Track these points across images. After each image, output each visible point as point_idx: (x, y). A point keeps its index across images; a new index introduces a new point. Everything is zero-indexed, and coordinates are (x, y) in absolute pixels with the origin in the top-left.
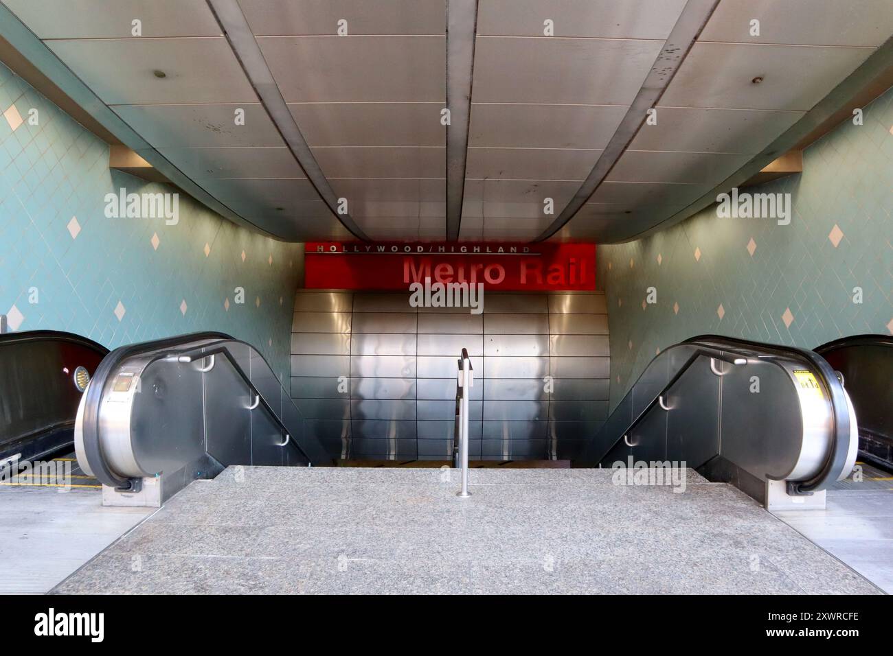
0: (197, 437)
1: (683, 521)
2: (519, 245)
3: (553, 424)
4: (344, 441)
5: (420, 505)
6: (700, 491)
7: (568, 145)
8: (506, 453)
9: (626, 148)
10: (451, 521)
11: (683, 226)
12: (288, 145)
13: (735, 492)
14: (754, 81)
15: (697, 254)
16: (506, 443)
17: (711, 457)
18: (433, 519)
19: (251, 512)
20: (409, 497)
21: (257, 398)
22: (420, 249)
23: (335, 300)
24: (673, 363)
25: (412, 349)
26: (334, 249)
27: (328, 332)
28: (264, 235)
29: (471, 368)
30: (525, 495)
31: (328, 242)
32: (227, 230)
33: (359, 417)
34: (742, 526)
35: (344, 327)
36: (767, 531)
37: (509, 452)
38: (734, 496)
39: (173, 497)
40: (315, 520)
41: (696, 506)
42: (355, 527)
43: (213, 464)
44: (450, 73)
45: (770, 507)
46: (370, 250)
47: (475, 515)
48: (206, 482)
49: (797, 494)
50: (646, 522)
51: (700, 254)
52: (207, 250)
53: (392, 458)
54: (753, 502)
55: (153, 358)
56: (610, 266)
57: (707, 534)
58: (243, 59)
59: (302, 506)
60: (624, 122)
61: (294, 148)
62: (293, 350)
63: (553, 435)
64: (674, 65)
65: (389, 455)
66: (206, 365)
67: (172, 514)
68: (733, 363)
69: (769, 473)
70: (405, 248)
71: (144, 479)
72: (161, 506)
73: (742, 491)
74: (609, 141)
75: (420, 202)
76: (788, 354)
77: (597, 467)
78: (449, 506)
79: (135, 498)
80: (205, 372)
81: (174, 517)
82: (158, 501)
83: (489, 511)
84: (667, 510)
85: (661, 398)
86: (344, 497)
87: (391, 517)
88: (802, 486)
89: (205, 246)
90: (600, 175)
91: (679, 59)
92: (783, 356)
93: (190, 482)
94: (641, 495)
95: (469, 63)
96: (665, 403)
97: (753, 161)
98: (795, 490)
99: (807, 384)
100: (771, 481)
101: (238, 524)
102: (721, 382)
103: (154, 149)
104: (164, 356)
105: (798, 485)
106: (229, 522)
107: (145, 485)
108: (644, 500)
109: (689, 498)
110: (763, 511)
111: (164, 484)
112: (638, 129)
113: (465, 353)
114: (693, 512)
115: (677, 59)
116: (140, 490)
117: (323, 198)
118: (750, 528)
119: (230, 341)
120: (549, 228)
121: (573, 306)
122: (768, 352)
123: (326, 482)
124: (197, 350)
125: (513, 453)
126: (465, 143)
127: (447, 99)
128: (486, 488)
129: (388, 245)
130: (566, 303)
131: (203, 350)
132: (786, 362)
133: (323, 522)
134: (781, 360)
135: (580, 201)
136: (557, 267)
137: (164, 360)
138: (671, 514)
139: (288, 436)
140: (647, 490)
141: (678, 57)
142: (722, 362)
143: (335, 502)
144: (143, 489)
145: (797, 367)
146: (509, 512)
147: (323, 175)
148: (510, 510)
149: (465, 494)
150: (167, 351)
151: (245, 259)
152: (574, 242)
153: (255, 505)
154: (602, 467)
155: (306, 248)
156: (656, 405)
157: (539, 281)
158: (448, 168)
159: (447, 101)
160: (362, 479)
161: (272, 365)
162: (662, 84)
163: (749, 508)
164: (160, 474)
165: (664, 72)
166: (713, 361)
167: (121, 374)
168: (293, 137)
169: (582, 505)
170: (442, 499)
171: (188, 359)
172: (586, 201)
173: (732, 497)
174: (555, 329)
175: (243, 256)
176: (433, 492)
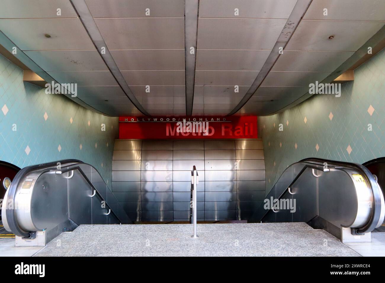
0: (64, 210)
1: (301, 248)
2: (221, 117)
3: (238, 203)
4: (138, 213)
5: (173, 242)
6: (309, 233)
7: (243, 69)
8: (216, 217)
9: (270, 70)
10: (189, 250)
11: (298, 107)
12: (110, 70)
13: (326, 234)
14: (330, 38)
15: (305, 120)
16: (216, 212)
17: (314, 217)
18: (179, 249)
19: (91, 247)
20: (168, 238)
21: (95, 191)
22: (174, 120)
23: (133, 145)
24: (294, 172)
25: (170, 168)
26: (133, 120)
27: (130, 160)
28: (99, 114)
29: (197, 175)
30: (224, 236)
31: (130, 116)
32: (81, 111)
33: (146, 201)
34: (330, 250)
35: (138, 157)
36: (342, 253)
37: (218, 217)
38: (326, 236)
39: (52, 241)
40: (122, 250)
41: (307, 241)
42: (142, 253)
43: (72, 224)
44: (186, 35)
45: (343, 241)
46: (150, 121)
47: (200, 246)
48: (68, 233)
49: (356, 234)
50: (283, 249)
51: (306, 120)
52: (71, 120)
53: (161, 220)
54: (335, 239)
55: (43, 172)
56: (264, 127)
57: (313, 254)
58: (88, 29)
59: (116, 243)
60: (269, 58)
61: (113, 71)
62: (113, 169)
63: (239, 208)
64: (291, 31)
65: (160, 219)
66: (69, 176)
67: (51, 249)
68: (323, 171)
69: (343, 224)
70: (167, 119)
71: (37, 232)
72: (46, 245)
73: (330, 233)
74: (262, 67)
75: (174, 97)
76: (349, 166)
77: (260, 222)
78: (187, 242)
79: (32, 242)
80: (68, 179)
81: (52, 251)
82: (44, 243)
83: (207, 244)
84: (293, 243)
85: (289, 189)
86: (137, 239)
87: (159, 248)
88: (358, 230)
89: (70, 119)
90: (258, 83)
91: (294, 28)
92: (347, 167)
93: (61, 233)
94: (280, 236)
95: (195, 31)
96: (291, 191)
97: (330, 75)
98: (355, 232)
99: (358, 180)
100: (343, 228)
101: (84, 254)
102: (317, 180)
103: (45, 72)
104: (48, 171)
105: (356, 230)
106: (79, 253)
107: (37, 235)
108: (282, 238)
109: (304, 237)
110: (340, 243)
111: (47, 234)
112: (276, 61)
113: (194, 168)
114: (306, 244)
115: (293, 28)
116: (35, 238)
117: (127, 95)
118: (334, 252)
119: (81, 164)
120: (235, 109)
121: (247, 145)
122: (340, 166)
123: (128, 231)
124: (65, 168)
125: (220, 217)
126: (194, 69)
127: (185, 48)
128: (205, 233)
129: (159, 117)
130: (244, 144)
131: (68, 168)
132: (348, 170)
133: (126, 251)
134: (346, 169)
135: (249, 96)
136: (239, 127)
137: (48, 173)
138: (295, 245)
139: (110, 210)
140: (283, 233)
141: (293, 27)
142: (318, 171)
143: (132, 241)
144: (36, 237)
145: (354, 172)
146: (217, 245)
147: (127, 84)
148: (217, 244)
149: (195, 236)
150: (50, 169)
151: (90, 125)
152: (246, 115)
153: (92, 244)
154: (262, 222)
155: (119, 120)
156: (287, 192)
157: (231, 134)
158: (186, 80)
159: (185, 49)
160: (145, 230)
161: (103, 176)
162: (286, 40)
163: (333, 242)
164: (45, 229)
165: (287, 34)
166: (313, 170)
167: (27, 180)
168: (112, 67)
169: (252, 241)
170: (184, 239)
171: (60, 172)
172: (252, 96)
173: (325, 236)
174: (239, 157)
175: (89, 123)
176: (180, 235)
